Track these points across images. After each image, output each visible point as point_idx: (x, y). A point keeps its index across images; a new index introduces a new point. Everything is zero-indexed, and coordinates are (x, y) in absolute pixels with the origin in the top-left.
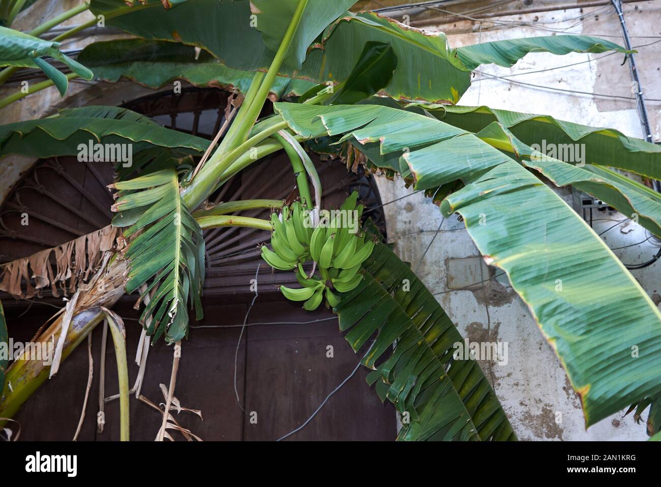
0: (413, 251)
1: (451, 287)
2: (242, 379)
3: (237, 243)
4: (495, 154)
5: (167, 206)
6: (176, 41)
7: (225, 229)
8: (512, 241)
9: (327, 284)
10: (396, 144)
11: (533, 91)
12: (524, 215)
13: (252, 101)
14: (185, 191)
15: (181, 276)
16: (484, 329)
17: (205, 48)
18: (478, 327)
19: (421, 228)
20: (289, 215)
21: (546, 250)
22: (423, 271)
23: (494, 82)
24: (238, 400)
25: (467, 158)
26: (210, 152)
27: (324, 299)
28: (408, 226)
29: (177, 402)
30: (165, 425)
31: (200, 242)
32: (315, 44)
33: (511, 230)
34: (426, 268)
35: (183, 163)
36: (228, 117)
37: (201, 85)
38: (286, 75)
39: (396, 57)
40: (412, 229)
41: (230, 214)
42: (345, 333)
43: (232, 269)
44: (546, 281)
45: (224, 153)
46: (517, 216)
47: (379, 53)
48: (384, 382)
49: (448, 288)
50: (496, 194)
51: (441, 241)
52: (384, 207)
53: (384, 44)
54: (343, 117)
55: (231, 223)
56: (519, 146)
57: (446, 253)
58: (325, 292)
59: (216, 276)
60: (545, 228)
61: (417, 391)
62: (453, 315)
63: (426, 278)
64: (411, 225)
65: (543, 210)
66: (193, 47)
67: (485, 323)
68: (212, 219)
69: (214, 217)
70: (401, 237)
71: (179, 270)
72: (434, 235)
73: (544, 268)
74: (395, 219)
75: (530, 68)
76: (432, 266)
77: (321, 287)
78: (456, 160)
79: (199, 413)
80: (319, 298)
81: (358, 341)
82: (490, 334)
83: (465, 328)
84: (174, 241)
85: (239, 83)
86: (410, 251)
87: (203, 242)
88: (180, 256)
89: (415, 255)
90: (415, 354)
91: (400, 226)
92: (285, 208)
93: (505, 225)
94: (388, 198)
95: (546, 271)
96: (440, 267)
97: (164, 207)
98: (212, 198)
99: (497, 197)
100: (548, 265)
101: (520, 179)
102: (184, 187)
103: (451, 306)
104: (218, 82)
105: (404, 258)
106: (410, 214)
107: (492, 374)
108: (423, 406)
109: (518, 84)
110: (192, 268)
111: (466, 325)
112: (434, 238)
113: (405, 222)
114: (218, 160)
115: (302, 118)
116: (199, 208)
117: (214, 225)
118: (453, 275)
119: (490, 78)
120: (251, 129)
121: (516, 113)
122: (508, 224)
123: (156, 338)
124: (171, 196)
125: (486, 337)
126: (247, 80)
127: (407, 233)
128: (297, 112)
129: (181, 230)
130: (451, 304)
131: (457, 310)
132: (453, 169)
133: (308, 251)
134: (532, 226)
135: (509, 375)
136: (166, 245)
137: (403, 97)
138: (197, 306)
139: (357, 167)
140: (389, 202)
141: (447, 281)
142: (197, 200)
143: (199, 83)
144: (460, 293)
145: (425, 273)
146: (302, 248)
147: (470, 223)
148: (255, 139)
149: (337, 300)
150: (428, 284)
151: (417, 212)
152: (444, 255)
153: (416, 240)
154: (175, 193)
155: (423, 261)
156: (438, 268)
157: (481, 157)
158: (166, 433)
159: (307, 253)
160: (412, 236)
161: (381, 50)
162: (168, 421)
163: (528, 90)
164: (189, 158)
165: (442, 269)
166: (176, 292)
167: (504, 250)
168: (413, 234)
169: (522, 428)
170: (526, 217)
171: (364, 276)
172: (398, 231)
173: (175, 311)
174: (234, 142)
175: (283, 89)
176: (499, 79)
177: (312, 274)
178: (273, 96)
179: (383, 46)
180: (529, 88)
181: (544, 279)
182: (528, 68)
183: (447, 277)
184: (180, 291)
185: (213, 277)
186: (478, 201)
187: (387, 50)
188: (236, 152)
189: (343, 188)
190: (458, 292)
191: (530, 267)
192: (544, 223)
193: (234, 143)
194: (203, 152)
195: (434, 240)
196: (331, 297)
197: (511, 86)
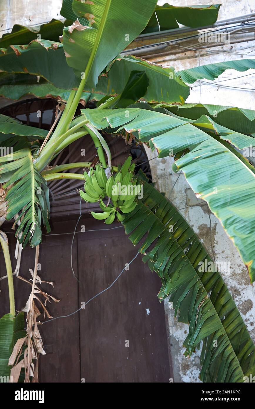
0: (167, 186)
1: (189, 205)
2: (76, 262)
3: (68, 186)
4: (203, 135)
5: (26, 170)
6: (25, 73)
7: (59, 180)
8: (211, 184)
9: (117, 210)
10: (148, 132)
11: (231, 90)
12: (218, 169)
13: (70, 107)
14: (35, 161)
15: (36, 209)
16: (208, 227)
17: (42, 76)
18: (205, 227)
19: (171, 173)
20: (93, 173)
21: (229, 188)
22: (173, 197)
23: (209, 86)
24: (74, 274)
25: (186, 138)
26: (48, 137)
27: (116, 218)
28: (163, 171)
29: (39, 279)
30: (33, 291)
31: (46, 189)
32: (102, 74)
33: (210, 178)
34: (175, 195)
35: (33, 144)
36: (57, 117)
37: (41, 98)
38: (88, 91)
39: (148, 79)
40: (166, 173)
41: (61, 172)
42: (128, 235)
43: (66, 201)
44: (229, 205)
45: (56, 138)
46: (214, 170)
47: (139, 77)
48: (151, 261)
49: (187, 206)
50: (202, 158)
51: (182, 179)
52: (150, 162)
53: (141, 72)
54: (118, 117)
55: (63, 177)
56: (218, 128)
57: (185, 186)
58: (116, 213)
59: (57, 206)
60: (229, 176)
61: (169, 265)
62: (191, 221)
63: (175, 201)
64: (165, 171)
65: (228, 166)
66: (36, 76)
67: (208, 224)
68: (52, 176)
69: (53, 174)
70: (160, 178)
71: (35, 206)
72: (178, 176)
73: (228, 199)
74: (156, 168)
75: (229, 77)
76: (178, 193)
77: (114, 211)
78: (180, 140)
79: (52, 283)
80: (113, 217)
81: (136, 239)
82: (211, 230)
83: (198, 227)
84: (31, 190)
85: (63, 95)
86: (165, 186)
87: (47, 188)
88: (35, 198)
89: (168, 188)
90: (168, 245)
91: (159, 172)
92: (91, 169)
93: (207, 175)
94: (151, 156)
95: (229, 200)
96: (182, 194)
97: (25, 171)
98: (51, 164)
99: (202, 160)
100: (230, 197)
101: (215, 149)
102: (35, 158)
103: (189, 215)
104: (51, 95)
105: (162, 190)
106: (164, 165)
107: (213, 252)
108: (173, 273)
109: (222, 86)
110: (42, 204)
111: (198, 226)
112: (178, 178)
113: (162, 170)
114: (53, 142)
115: (97, 118)
116: (45, 169)
117: (53, 179)
118: (190, 198)
119: (206, 84)
120: (70, 124)
121: (219, 106)
122: (208, 175)
123: (25, 245)
124: (28, 164)
125: (210, 232)
126: (68, 93)
127: (163, 176)
128: (94, 114)
129: (34, 183)
130: (189, 214)
131: (193, 217)
132: (178, 146)
133: (105, 191)
134: (222, 175)
135: (223, 252)
136: (26, 192)
137: (154, 102)
138: (46, 225)
139: (131, 142)
140: (152, 158)
141: (187, 202)
142: (43, 165)
143: (40, 96)
144: (194, 208)
145: (174, 198)
146: (102, 190)
147: (187, 176)
148: (73, 130)
149: (123, 217)
150: (176, 203)
151: (168, 163)
152: (184, 187)
153: (168, 180)
154: (30, 163)
155: (173, 191)
156: (181, 195)
157: (195, 137)
158: (34, 295)
159: (105, 193)
160: (166, 177)
161: (140, 76)
162: (35, 289)
163: (228, 90)
164: (37, 141)
165: (184, 195)
166: (33, 219)
167: (207, 189)
168: (166, 176)
169: (231, 280)
170: (219, 170)
171: (137, 203)
172: (158, 174)
173: (34, 229)
174: (60, 132)
175: (88, 97)
176: (211, 84)
177: (108, 204)
178: (83, 102)
179: (141, 73)
180: (229, 89)
181: (228, 205)
182: (227, 77)
183: (186, 199)
184: (36, 218)
185: (56, 206)
186: (193, 163)
187: (143, 75)
188: (62, 138)
189: (126, 152)
190: (193, 207)
191: (220, 199)
192: (228, 173)
193: (62, 132)
194: (44, 138)
195: (179, 179)
196: (119, 216)
197: (218, 88)
